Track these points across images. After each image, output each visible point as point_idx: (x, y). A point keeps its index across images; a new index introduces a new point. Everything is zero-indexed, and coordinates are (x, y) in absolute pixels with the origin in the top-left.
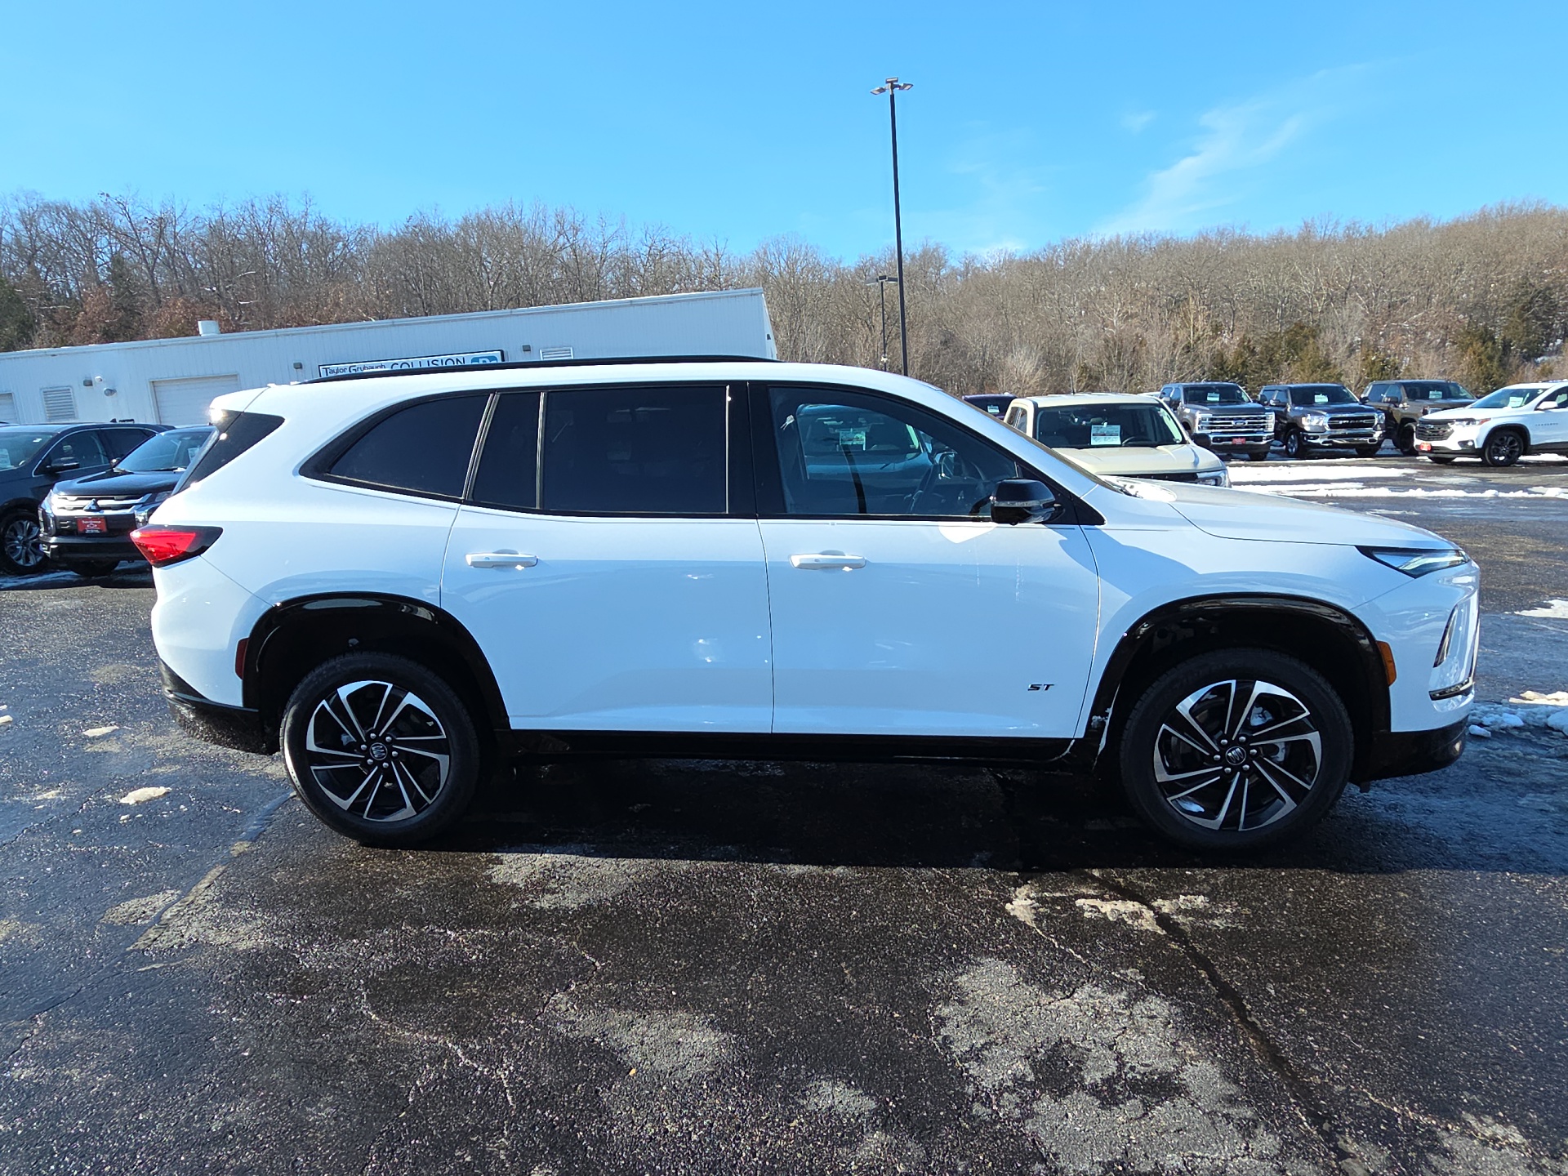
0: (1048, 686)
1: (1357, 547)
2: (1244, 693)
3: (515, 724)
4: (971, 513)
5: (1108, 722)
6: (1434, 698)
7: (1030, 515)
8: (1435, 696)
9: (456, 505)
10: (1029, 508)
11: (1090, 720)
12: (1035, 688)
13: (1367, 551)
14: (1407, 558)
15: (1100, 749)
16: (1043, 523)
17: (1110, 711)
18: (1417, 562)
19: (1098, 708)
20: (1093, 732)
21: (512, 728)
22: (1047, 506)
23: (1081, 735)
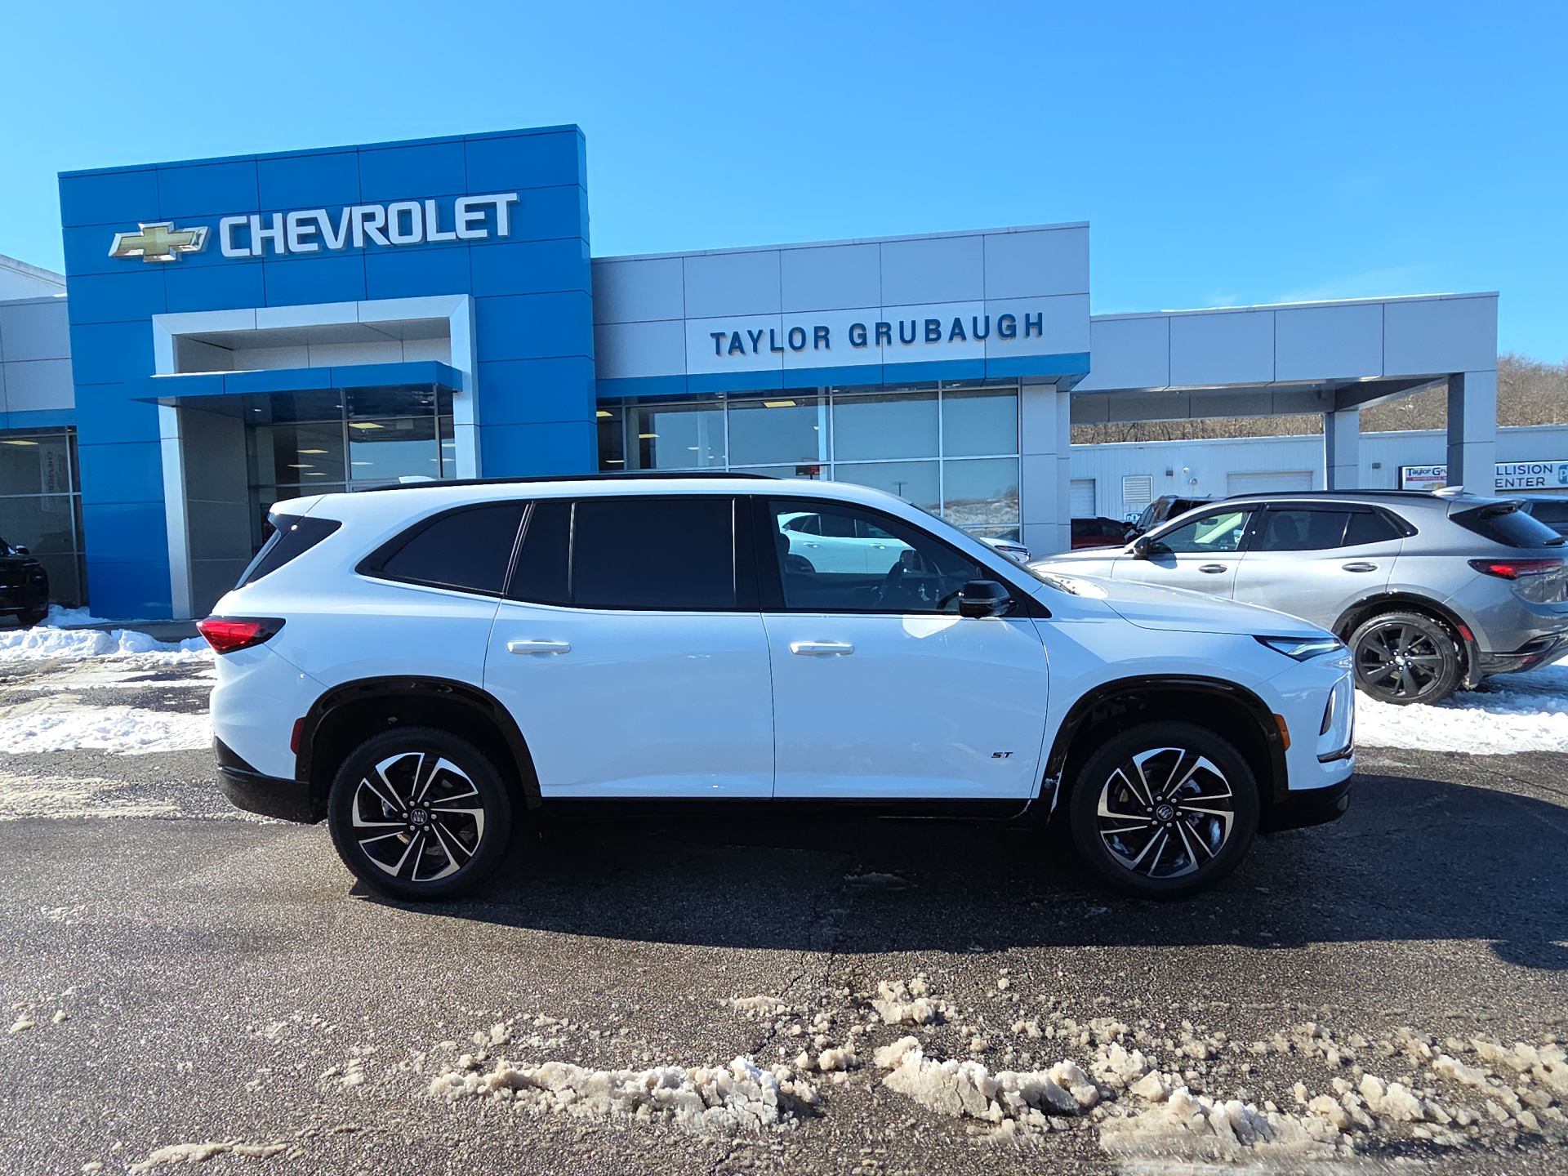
0: (1008, 754)
1: (1254, 636)
2: (1190, 761)
3: (545, 792)
4: (938, 608)
5: (1058, 784)
6: (1321, 761)
7: (991, 610)
8: (1324, 759)
9: (498, 600)
10: (990, 605)
11: (1044, 782)
12: (997, 755)
13: (1262, 639)
14: (1293, 646)
15: (1053, 808)
16: (999, 616)
17: (1060, 775)
18: (1302, 649)
19: (1049, 772)
20: (1046, 792)
21: (543, 795)
22: (1003, 602)
23: (1036, 795)
